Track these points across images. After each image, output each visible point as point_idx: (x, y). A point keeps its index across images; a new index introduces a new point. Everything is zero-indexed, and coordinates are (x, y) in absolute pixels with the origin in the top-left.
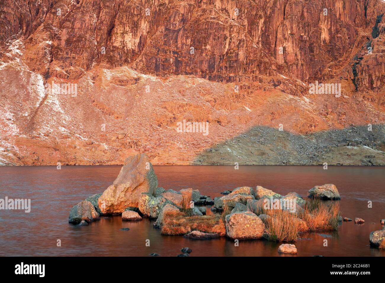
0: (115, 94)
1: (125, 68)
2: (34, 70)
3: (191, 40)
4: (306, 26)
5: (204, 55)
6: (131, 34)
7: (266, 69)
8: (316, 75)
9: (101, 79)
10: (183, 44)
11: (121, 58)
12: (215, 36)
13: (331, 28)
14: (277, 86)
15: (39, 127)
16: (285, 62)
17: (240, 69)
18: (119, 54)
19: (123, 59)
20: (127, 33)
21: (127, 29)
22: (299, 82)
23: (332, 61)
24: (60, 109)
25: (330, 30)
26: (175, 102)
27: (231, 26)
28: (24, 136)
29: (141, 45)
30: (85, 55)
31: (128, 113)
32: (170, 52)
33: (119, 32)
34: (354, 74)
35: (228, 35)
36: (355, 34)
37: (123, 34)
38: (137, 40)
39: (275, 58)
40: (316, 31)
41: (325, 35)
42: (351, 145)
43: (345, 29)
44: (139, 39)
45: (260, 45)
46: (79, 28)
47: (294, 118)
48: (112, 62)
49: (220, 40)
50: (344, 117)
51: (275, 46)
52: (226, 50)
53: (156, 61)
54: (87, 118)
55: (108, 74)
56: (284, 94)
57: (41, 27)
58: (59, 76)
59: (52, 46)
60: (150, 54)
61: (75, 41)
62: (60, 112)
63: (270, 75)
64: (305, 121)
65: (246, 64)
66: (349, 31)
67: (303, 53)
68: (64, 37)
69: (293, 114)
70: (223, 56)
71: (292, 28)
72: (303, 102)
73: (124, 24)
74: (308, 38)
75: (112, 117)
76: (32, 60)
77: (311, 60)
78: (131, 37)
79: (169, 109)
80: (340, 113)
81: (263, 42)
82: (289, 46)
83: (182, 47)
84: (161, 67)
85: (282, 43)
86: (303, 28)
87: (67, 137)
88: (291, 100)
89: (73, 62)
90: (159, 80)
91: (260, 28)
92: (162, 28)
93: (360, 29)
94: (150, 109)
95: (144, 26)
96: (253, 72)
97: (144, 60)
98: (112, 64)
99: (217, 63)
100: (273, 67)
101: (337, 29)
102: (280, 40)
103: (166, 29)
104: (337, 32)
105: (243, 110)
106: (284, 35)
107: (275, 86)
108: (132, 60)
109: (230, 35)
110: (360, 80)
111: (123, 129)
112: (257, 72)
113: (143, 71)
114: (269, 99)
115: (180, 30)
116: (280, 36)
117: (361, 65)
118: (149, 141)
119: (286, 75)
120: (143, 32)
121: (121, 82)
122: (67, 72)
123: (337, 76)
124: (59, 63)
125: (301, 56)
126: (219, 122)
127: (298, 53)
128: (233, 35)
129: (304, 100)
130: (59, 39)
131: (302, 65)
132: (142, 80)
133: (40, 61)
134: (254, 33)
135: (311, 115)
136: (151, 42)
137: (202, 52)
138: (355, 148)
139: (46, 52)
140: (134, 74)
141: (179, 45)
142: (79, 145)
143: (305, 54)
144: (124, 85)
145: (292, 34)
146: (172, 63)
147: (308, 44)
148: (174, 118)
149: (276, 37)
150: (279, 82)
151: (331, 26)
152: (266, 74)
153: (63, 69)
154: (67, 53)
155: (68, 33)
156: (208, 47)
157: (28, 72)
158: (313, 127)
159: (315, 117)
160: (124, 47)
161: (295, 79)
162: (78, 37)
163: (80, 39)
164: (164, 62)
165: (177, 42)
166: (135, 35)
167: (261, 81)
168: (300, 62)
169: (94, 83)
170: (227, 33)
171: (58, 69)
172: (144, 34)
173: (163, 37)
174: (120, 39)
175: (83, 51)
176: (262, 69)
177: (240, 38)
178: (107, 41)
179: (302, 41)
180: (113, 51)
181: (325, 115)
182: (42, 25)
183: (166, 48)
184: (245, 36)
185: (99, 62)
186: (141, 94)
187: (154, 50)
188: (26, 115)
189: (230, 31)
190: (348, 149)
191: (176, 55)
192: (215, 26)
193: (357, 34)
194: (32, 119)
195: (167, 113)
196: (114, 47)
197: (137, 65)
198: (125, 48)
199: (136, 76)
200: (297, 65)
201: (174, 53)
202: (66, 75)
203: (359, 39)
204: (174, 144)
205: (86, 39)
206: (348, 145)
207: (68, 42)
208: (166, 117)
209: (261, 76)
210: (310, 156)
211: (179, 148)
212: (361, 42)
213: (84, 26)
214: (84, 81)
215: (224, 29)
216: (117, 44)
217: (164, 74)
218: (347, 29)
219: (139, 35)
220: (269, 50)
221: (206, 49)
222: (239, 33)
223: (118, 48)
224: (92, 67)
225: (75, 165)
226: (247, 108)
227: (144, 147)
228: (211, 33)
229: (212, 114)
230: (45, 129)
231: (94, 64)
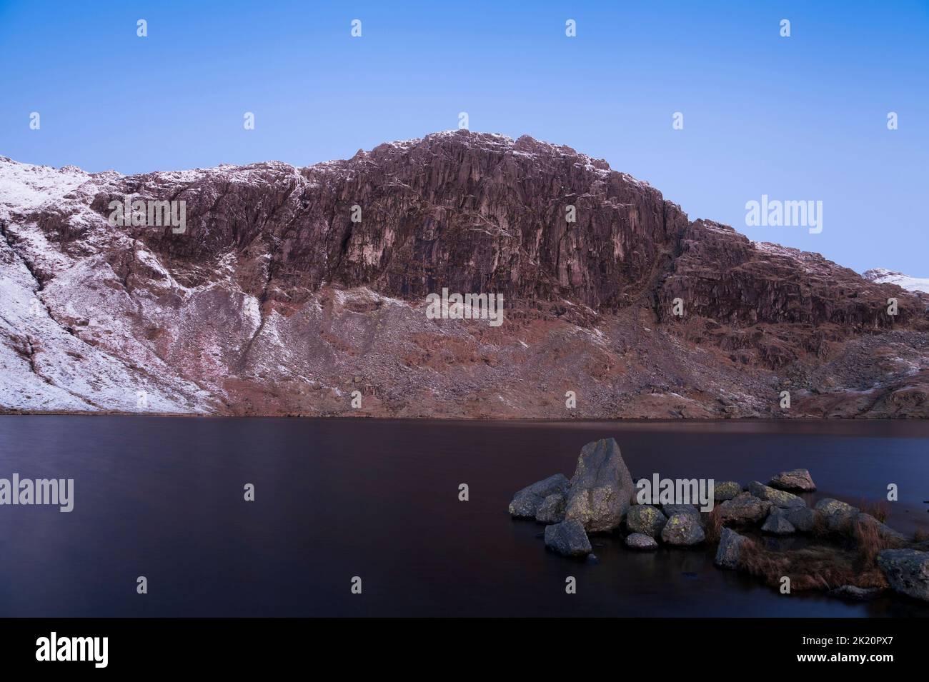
0: (350, 324)
1: (364, 289)
2: (247, 292)
3: (450, 254)
4: (595, 239)
5: (466, 273)
6: (372, 246)
7: (546, 292)
8: (609, 301)
9: (331, 304)
10: (439, 259)
11: (358, 276)
12: (480, 249)
13: (625, 243)
14: (561, 314)
15: (252, 365)
16: (570, 284)
17: (513, 291)
18: (356, 271)
19: (361, 277)
20: (366, 244)
21: (368, 239)
22: (588, 309)
23: (628, 284)
24: (279, 341)
25: (624, 245)
26: (428, 334)
27: (501, 237)
28: (235, 376)
29: (385, 259)
30: (313, 271)
31: (367, 349)
32: (422, 269)
33: (356, 243)
34: (656, 301)
35: (497, 248)
36: (654, 251)
37: (361, 245)
38: (380, 254)
39: (557, 279)
40: (607, 246)
41: (618, 252)
42: (657, 392)
43: (642, 245)
44: (381, 252)
45: (539, 262)
46: (306, 239)
47: (583, 356)
48: (347, 283)
49: (487, 254)
50: (646, 355)
51: (557, 264)
52: (495, 268)
53: (404, 280)
54: (312, 355)
55: (341, 297)
56: (569, 325)
57: (259, 238)
58: (280, 298)
59: (271, 261)
60: (395, 271)
61: (300, 254)
62: (279, 346)
63: (551, 300)
64: (598, 360)
65: (521, 286)
66: (647, 247)
67: (592, 273)
68: (287, 250)
69: (582, 351)
70: (491, 274)
71: (578, 241)
72: (594, 336)
73: (364, 233)
74: (598, 255)
75: (346, 353)
76: (246, 278)
77: (603, 282)
78: (372, 250)
79: (421, 343)
80: (641, 350)
81: (541, 258)
82: (575, 263)
83: (438, 263)
84: (410, 288)
85: (567, 260)
86: (591, 242)
87: (287, 379)
88: (578, 333)
89: (298, 280)
90: (407, 305)
91: (537, 240)
92: (412, 239)
93: (660, 246)
94: (396, 343)
95: (389, 235)
96: (530, 296)
97: (388, 278)
98: (346, 284)
99: (483, 284)
100: (556, 290)
101: (632, 244)
102: (563, 256)
103: (417, 240)
104: (633, 248)
105: (518, 345)
106: (568, 251)
107: (558, 314)
108: (372, 279)
109: (500, 249)
110: (663, 309)
111: (360, 369)
112: (535, 296)
113: (386, 293)
114: (551, 332)
115: (434, 241)
116: (563, 251)
117: (664, 289)
118: (396, 385)
119: (571, 301)
120: (387, 244)
121: (358, 307)
122: (288, 293)
123: (635, 302)
124: (279, 282)
125: (590, 276)
126: (487, 361)
127: (587, 273)
128: (503, 249)
129: (595, 333)
130: (281, 253)
131: (592, 288)
132: (386, 305)
133: (255, 280)
134: (530, 246)
135: (606, 353)
136: (397, 256)
137: (463, 270)
138: (662, 395)
139: (263, 269)
140: (375, 297)
141: (434, 260)
142: (304, 390)
143: (595, 274)
144: (362, 312)
145: (578, 249)
146: (424, 282)
147: (598, 262)
148: (428, 355)
149: (559, 252)
150: (564, 310)
151: (625, 240)
152: (547, 299)
153: (284, 289)
154: (290, 270)
155: (292, 244)
156: (472, 263)
157: (240, 294)
158: (608, 369)
159: (610, 355)
160: (362, 262)
161: (583, 305)
162: (305, 249)
163: (306, 252)
164: (413, 281)
165: (431, 256)
166: (376, 247)
167: (540, 308)
168: (589, 285)
169: (322, 308)
170: (495, 245)
171: (278, 290)
172: (389, 245)
173: (412, 250)
174: (357, 252)
175: (310, 266)
176: (542, 292)
177: (512, 252)
178: (340, 254)
179: (591, 258)
180: (348, 267)
181: (622, 353)
182: (261, 234)
183: (417, 263)
184: (519, 250)
185: (329, 281)
186: (384, 324)
187: (401, 267)
188: (237, 349)
189: (500, 244)
190: (653, 397)
191: (430, 273)
192: (480, 237)
193: (656, 251)
194: (245, 354)
195: (418, 349)
196: (349, 262)
197: (378, 285)
198: (364, 263)
199: (377, 300)
200: (585, 288)
201: (427, 270)
202: (287, 298)
203: (659, 257)
204: (429, 390)
205: (314, 252)
206: (653, 392)
207: (292, 255)
208: (417, 353)
209: (540, 302)
210: (606, 406)
211: (435, 396)
212: (661, 262)
213: (312, 235)
214: (310, 306)
215: (492, 240)
216: (353, 259)
217: (414, 298)
218: (645, 244)
219: (382, 247)
220: (550, 268)
221: (468, 266)
222: (511, 246)
223: (355, 263)
224: (321, 288)
225: (299, 416)
226: (523, 343)
227: (390, 394)
228: (475, 246)
229: (477, 350)
230: (261, 367)
231: (323, 283)
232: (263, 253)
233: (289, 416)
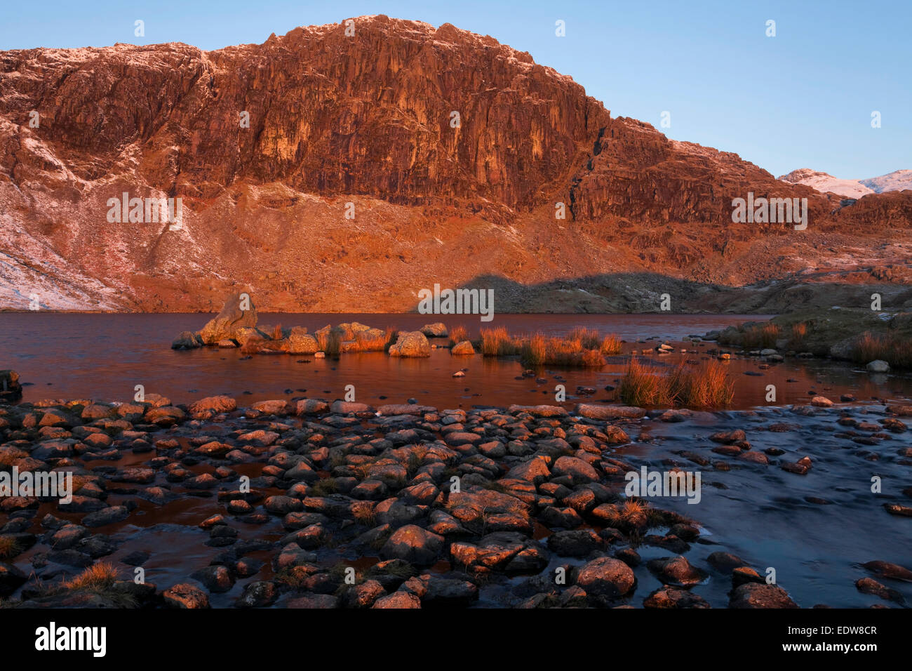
0: (264, 219)
1: (279, 184)
2: (154, 186)
3: (367, 150)
4: (514, 136)
5: (383, 169)
6: (286, 139)
7: (463, 189)
8: (526, 199)
9: (245, 199)
10: (356, 154)
11: (272, 170)
12: (398, 144)
13: (544, 140)
14: (477, 211)
15: (161, 262)
16: (488, 181)
17: (430, 188)
18: (270, 166)
19: (276, 172)
20: (280, 137)
21: (282, 132)
22: (505, 206)
23: (545, 182)
24: (190, 237)
25: (543, 143)
26: (344, 230)
27: (419, 133)
28: (142, 273)
29: (300, 153)
30: (225, 165)
31: (282, 244)
32: (339, 165)
33: (270, 136)
34: (571, 199)
35: (415, 144)
36: (573, 149)
37: (275, 138)
38: (295, 148)
39: (475, 176)
40: (527, 143)
41: (537, 149)
42: (564, 288)
43: (561, 143)
44: (297, 146)
45: (457, 159)
46: (216, 130)
47: (497, 253)
48: (261, 177)
49: (404, 150)
50: (558, 253)
51: (476, 161)
52: (412, 164)
53: (320, 176)
54: (226, 251)
55: (256, 192)
56: (484, 222)
57: (165, 128)
58: (189, 193)
59: (179, 153)
60: (311, 167)
61: (211, 147)
62: (190, 242)
63: (468, 198)
64: (511, 257)
65: (438, 183)
66: (566, 145)
67: (510, 171)
68: (196, 142)
69: (496, 249)
70: (409, 171)
71: (496, 138)
72: (508, 233)
73: (277, 125)
74: (516, 153)
75: (260, 249)
76: (152, 171)
77: (520, 180)
78: (286, 143)
79: (337, 240)
80: (552, 247)
81: (460, 155)
82: (493, 160)
83: (355, 158)
84: (326, 184)
85: (485, 157)
86: (510, 139)
87: (200, 275)
88: (494, 230)
89: (209, 175)
90: (324, 201)
91: (456, 136)
92: (328, 133)
93: (579, 143)
94: (311, 240)
95: (304, 128)
96: (447, 193)
97: (303, 173)
98: (260, 179)
99: (400, 181)
100: (473, 187)
101: (551, 142)
102: (482, 153)
103: (334, 134)
104: (552, 145)
105: (433, 242)
106: (486, 147)
107: (475, 211)
108: (288, 174)
109: (418, 144)
110: (578, 207)
111: (274, 266)
112: (452, 194)
113: (302, 189)
114: (466, 229)
115: (351, 135)
116: (481, 147)
117: (579, 188)
118: (310, 281)
119: (488, 198)
120: (302, 137)
121: (273, 203)
122: (199, 188)
123: (552, 201)
124: (188, 176)
125: (508, 173)
126: (402, 258)
127: (504, 171)
128: (421, 145)
129: (510, 231)
130: (190, 144)
131: (509, 186)
132: (301, 201)
133: (163, 173)
134: (448, 142)
135: (518, 250)
136: (313, 151)
137: (381, 166)
138: (569, 291)
139: (171, 162)
140: (290, 192)
141: (351, 156)
142: (216, 286)
143: (513, 172)
144: (276, 208)
145: (496, 146)
146: (340, 178)
147: (516, 160)
148: (343, 251)
149: (477, 149)
150: (480, 207)
151: (545, 137)
152: (464, 196)
153: (194, 184)
154: (200, 163)
155: (201, 136)
156: (389, 159)
157: (146, 188)
158: (520, 266)
159: (522, 252)
160: (276, 156)
161: (499, 203)
162: (215, 142)
163: (217, 144)
164: (330, 177)
165: (348, 151)
166: (291, 141)
167: (457, 205)
168: (506, 182)
169: (235, 203)
170: (412, 141)
171: (187, 184)
172: (305, 139)
173: (329, 144)
174: (271, 145)
175: (221, 160)
176: (459, 189)
177: (430, 148)
178: (254, 147)
179: (509, 155)
180: (262, 161)
181: (535, 250)
182: (166, 124)
183: (334, 158)
184: (438, 147)
185: (242, 176)
186: (299, 220)
187: (317, 162)
188: (145, 245)
189: (417, 139)
190: (560, 293)
191: (347, 169)
192: (398, 132)
193: (576, 149)
194: (153, 250)
195: (334, 245)
196: (263, 156)
197: (294, 180)
198: (279, 158)
199: (292, 196)
200: (503, 186)
201: (345, 165)
202: (197, 192)
203: (578, 155)
204: (343, 286)
205: (225, 145)
206: (561, 288)
207: (201, 148)
208: (332, 250)
209: (456, 199)
210: (515, 302)
211: (349, 291)
212: (580, 160)
213: (222, 126)
214: (223, 201)
215: (409, 135)
216: (267, 152)
217: (331, 194)
218: (564, 142)
219: (297, 141)
220: (468, 164)
221: (386, 161)
222: (429, 142)
223: (269, 157)
224: (234, 183)
225: (210, 312)
226: (438, 240)
227: (303, 290)
228: (392, 141)
229: (393, 246)
230: (170, 264)
231: (236, 178)
232: (169, 144)
233: (200, 312)
